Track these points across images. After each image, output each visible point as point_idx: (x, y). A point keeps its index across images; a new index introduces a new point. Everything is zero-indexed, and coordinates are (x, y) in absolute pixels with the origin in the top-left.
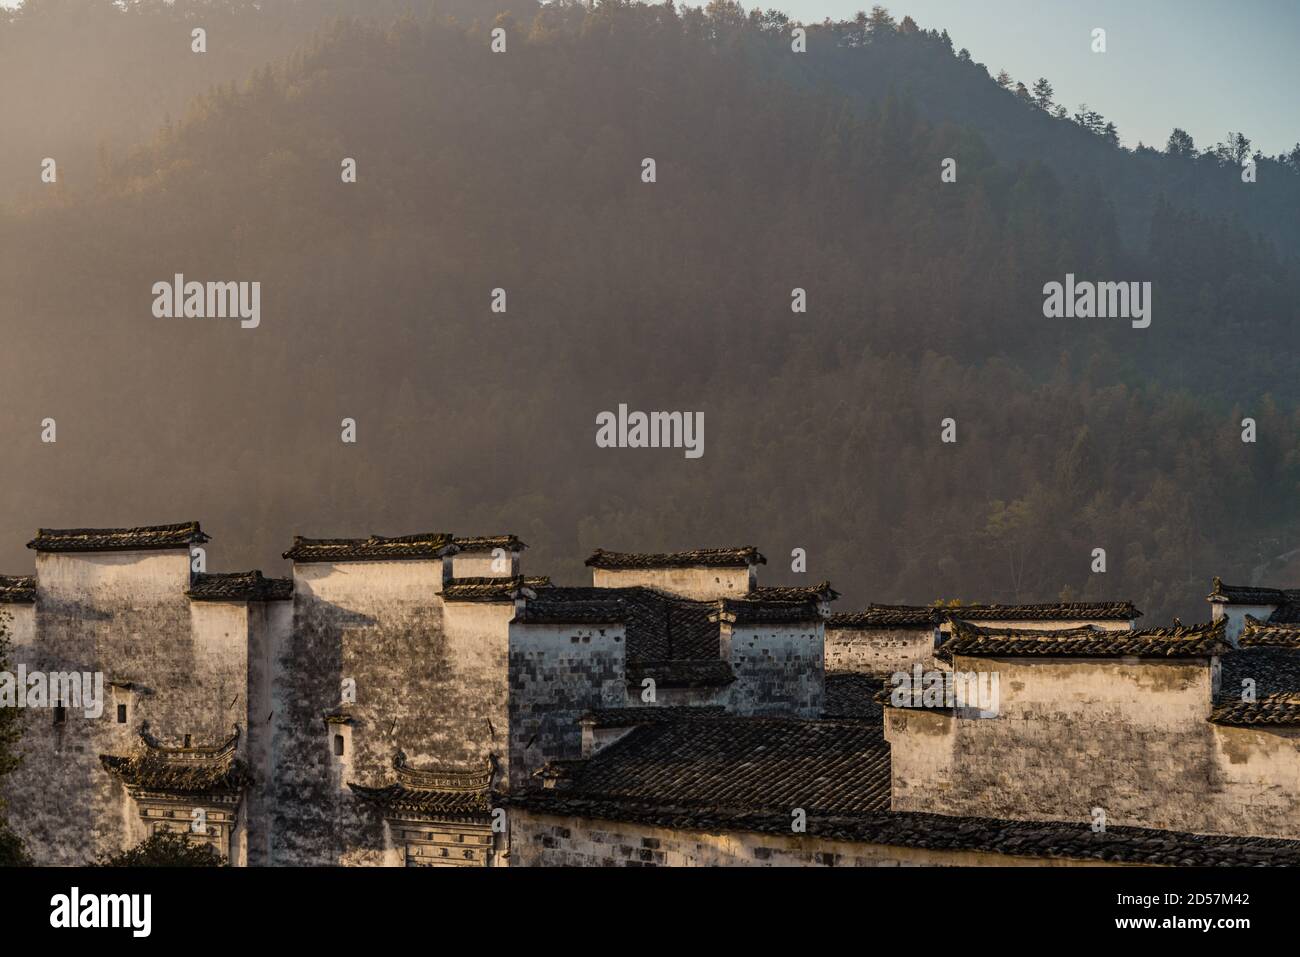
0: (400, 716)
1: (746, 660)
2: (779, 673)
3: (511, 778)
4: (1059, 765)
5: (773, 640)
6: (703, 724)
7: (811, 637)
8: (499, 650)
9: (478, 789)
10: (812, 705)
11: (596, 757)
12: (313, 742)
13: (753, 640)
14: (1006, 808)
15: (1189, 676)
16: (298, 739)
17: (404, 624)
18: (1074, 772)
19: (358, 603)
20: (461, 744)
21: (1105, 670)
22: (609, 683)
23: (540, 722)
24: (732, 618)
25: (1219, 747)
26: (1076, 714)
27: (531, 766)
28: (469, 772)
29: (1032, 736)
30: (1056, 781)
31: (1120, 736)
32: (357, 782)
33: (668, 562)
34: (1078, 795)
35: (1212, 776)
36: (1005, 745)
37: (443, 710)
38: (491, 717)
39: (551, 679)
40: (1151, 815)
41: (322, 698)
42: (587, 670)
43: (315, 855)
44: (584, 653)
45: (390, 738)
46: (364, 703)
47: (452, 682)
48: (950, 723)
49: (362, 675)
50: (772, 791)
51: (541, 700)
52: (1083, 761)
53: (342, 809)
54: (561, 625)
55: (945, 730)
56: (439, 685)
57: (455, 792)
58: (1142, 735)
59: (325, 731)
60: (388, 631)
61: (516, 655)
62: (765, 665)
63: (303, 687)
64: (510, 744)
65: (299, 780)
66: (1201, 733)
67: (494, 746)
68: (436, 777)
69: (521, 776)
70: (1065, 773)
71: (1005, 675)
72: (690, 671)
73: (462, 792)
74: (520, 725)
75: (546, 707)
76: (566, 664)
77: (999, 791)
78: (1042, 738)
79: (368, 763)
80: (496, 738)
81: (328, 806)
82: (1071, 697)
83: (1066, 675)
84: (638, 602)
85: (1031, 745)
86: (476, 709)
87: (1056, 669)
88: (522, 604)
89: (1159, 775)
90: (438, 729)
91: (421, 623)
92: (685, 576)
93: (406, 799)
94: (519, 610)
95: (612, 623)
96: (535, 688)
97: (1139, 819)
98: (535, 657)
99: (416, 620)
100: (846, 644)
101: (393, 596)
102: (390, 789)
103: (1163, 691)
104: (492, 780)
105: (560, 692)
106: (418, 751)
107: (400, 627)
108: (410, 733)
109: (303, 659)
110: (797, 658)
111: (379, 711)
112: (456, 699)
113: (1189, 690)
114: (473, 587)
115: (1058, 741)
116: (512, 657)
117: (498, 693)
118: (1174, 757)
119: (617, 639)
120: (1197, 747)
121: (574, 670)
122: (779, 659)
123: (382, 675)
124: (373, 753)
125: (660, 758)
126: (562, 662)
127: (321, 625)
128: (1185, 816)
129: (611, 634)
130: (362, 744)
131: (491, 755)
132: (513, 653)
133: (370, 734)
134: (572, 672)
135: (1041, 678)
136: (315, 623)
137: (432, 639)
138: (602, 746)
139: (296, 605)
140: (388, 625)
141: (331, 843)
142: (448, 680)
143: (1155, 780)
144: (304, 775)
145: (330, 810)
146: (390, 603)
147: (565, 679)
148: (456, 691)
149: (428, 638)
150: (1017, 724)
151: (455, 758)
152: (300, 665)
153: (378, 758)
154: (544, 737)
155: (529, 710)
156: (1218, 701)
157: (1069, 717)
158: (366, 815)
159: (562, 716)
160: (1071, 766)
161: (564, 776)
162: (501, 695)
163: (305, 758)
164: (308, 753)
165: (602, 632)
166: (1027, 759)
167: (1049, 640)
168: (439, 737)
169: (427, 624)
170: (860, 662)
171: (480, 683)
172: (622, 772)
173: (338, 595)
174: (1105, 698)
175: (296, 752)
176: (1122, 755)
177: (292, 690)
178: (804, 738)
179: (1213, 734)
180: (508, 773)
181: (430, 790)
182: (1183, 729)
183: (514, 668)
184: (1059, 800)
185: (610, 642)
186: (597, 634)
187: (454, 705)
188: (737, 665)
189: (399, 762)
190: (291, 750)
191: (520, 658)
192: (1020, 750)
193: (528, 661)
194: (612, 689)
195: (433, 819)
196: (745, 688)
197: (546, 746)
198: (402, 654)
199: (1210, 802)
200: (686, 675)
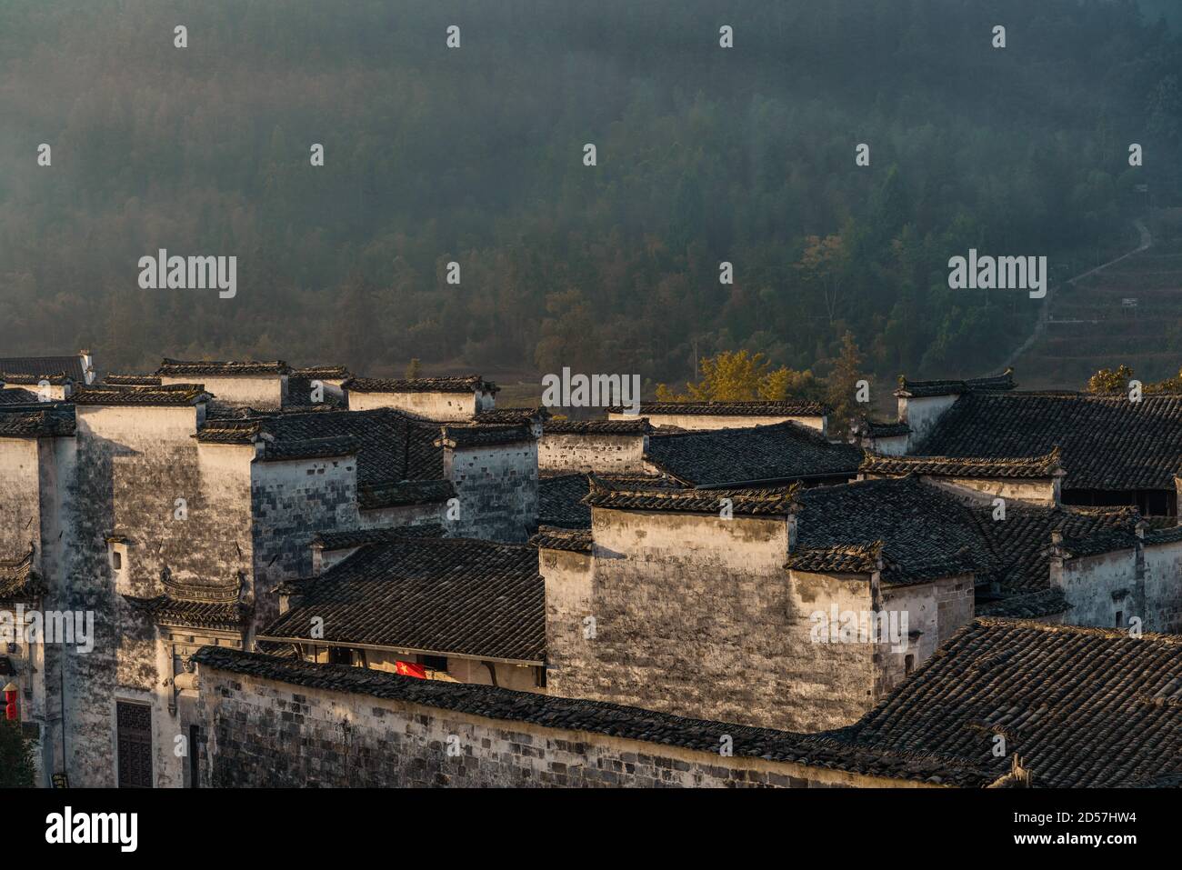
0: (165, 538)
1: (467, 478)
2: (497, 487)
3: (255, 592)
4: (673, 600)
5: (491, 459)
6: (416, 544)
7: (526, 454)
8: (243, 485)
9: (230, 601)
10: (527, 512)
11: (327, 574)
12: (96, 557)
13: (472, 461)
14: (633, 633)
15: (771, 530)
16: (83, 554)
17: (167, 460)
18: (685, 605)
19: (128, 441)
20: (214, 563)
21: (707, 522)
22: (343, 506)
23: (281, 543)
24: (453, 444)
25: (794, 589)
26: (686, 558)
27: (273, 581)
28: (222, 586)
29: (652, 575)
30: (670, 612)
31: (719, 577)
32: (132, 593)
33: (408, 388)
34: (688, 624)
35: (788, 611)
36: (631, 582)
37: (200, 534)
38: (238, 541)
39: (290, 506)
40: (743, 642)
41: (102, 521)
42: (322, 496)
43: (101, 652)
44: (320, 483)
45: (158, 556)
46: (136, 526)
47: (206, 510)
48: (590, 563)
49: (134, 502)
50: (461, 609)
51: (281, 525)
52: (691, 597)
53: (121, 614)
54: (298, 461)
55: (586, 568)
56: (196, 513)
57: (211, 603)
58: (735, 576)
59: (105, 548)
60: (155, 467)
61: (258, 488)
62: (484, 481)
63: (87, 511)
64: (254, 563)
65: (86, 589)
66: (780, 576)
67: (241, 565)
68: (196, 590)
69: (264, 590)
70: (677, 606)
71: (631, 525)
72: (416, 491)
73: (217, 603)
74: (263, 548)
75: (286, 531)
76: (303, 493)
77: (628, 619)
78: (660, 576)
79: (141, 576)
80: (242, 558)
81: (110, 612)
82: (682, 544)
83: (678, 526)
84: (383, 422)
85: (651, 582)
86: (226, 534)
87: (670, 521)
88: (262, 446)
89: (749, 609)
90: (196, 549)
91: (180, 460)
92: (424, 400)
93: (170, 608)
94: (259, 452)
95: (344, 455)
96: (275, 515)
97: (734, 645)
98: (275, 489)
99: (176, 457)
100: (571, 448)
101: (157, 437)
102: (158, 600)
103: (752, 541)
104: (240, 592)
105: (298, 517)
106: (181, 567)
107: (164, 463)
108: (176, 551)
109: (85, 487)
110: (514, 473)
111: (148, 533)
112: (210, 525)
113: (772, 542)
114: (221, 431)
115: (671, 579)
116: (254, 491)
117: (243, 521)
118: (759, 595)
119: (349, 469)
120: (777, 588)
121: (310, 498)
122: (497, 475)
123: (150, 503)
124: (145, 568)
125: (377, 576)
126: (299, 491)
127: (100, 459)
128: (768, 644)
129: (343, 465)
130: (136, 560)
131: (239, 572)
132: (255, 488)
133: (141, 552)
134: (308, 499)
135: (659, 528)
136: (95, 457)
137: (190, 474)
138: (330, 566)
139: (79, 441)
140: (154, 460)
141: (113, 642)
142: (203, 508)
143: (746, 613)
144: (89, 586)
145: (112, 615)
146: (155, 442)
147: (303, 506)
148: (210, 518)
149: (186, 473)
150: (641, 566)
151: (210, 574)
152: (84, 492)
153: (148, 572)
154: (284, 556)
155: (270, 534)
156: (793, 551)
157: (680, 561)
158: (140, 620)
159: (300, 537)
160: (682, 600)
161: (296, 592)
162: (246, 523)
163: (90, 571)
164: (92, 566)
165: (335, 464)
166: (649, 593)
167: (665, 497)
168: (197, 556)
169: (186, 460)
170: (583, 464)
171: (229, 512)
172: (346, 587)
173: (112, 434)
174: (708, 546)
175: (83, 565)
176: (720, 593)
177: (78, 513)
178: (494, 559)
179: (789, 577)
180: (252, 587)
181: (190, 601)
182: (766, 573)
183: (256, 501)
184: (673, 628)
185: (343, 471)
186: (330, 466)
187: (209, 530)
188: (458, 483)
189: (165, 576)
190: (79, 563)
191: (261, 491)
192: (643, 586)
193: (269, 493)
194: (346, 511)
195: (193, 625)
196: (466, 502)
197: (286, 563)
198: (166, 486)
199: (787, 632)
200: (412, 495)
